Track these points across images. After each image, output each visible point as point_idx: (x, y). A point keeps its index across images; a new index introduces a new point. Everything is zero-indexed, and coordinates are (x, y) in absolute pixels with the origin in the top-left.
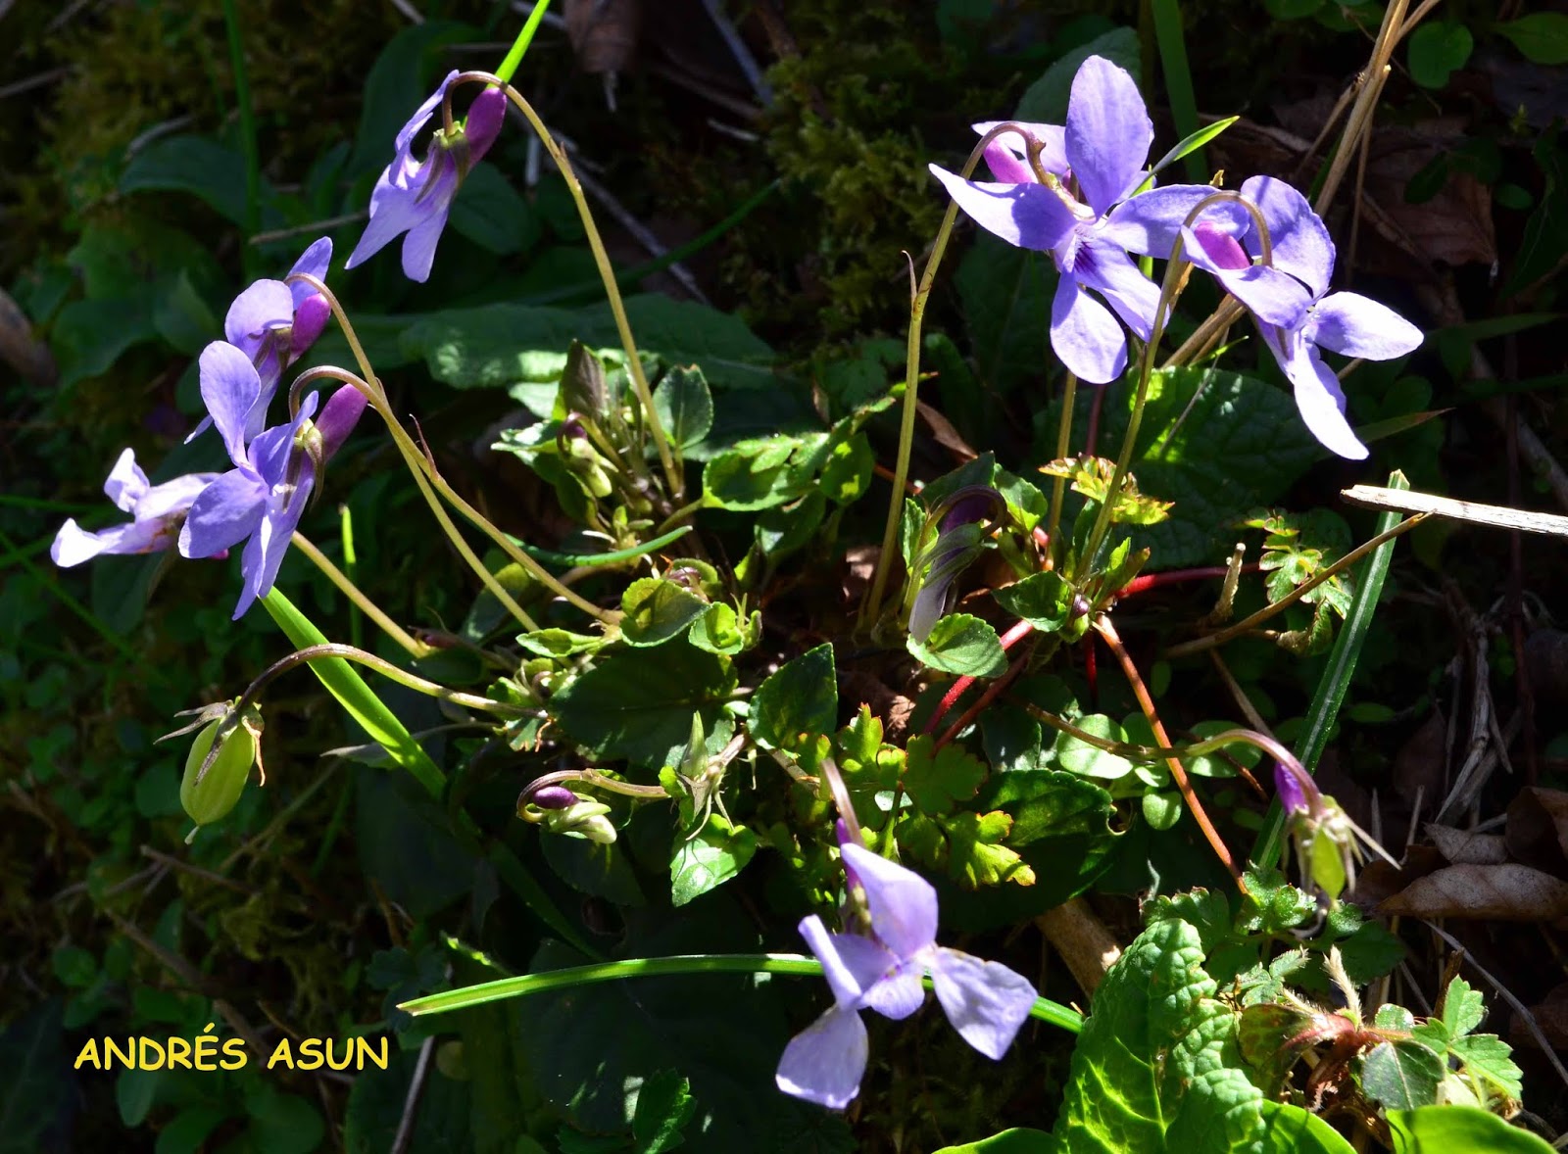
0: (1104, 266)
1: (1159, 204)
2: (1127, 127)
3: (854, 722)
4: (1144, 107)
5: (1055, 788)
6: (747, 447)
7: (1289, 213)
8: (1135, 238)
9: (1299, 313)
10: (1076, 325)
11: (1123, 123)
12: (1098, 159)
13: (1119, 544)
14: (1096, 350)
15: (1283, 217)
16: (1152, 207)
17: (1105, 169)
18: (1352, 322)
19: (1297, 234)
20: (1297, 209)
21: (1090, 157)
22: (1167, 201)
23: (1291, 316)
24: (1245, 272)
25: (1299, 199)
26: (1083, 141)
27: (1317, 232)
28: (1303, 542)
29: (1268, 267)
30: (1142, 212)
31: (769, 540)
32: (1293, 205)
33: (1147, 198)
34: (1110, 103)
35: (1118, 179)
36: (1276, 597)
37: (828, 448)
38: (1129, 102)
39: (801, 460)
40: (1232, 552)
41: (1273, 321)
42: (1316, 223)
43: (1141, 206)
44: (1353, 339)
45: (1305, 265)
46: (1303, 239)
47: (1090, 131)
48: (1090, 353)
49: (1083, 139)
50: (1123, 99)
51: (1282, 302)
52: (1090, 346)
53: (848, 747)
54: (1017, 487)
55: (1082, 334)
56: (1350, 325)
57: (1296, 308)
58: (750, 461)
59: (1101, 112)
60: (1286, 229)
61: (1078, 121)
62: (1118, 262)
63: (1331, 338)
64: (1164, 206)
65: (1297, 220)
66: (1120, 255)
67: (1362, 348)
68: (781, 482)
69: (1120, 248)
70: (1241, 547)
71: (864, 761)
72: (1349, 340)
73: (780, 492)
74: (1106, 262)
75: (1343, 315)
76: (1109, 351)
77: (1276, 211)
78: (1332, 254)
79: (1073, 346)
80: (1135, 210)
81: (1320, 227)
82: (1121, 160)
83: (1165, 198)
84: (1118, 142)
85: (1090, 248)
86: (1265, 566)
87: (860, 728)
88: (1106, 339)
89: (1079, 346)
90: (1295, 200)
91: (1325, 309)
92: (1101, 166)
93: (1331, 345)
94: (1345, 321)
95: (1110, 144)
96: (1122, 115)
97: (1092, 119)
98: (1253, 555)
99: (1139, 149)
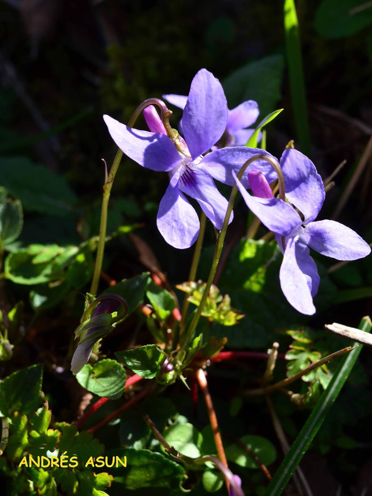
0: (201, 184)
1: (233, 156)
2: (216, 111)
3: (40, 410)
4: (226, 102)
5: (152, 461)
6: (34, 249)
7: (305, 171)
8: (219, 172)
9: (292, 228)
10: (173, 215)
11: (214, 108)
12: (199, 125)
13: (198, 336)
14: (182, 231)
15: (301, 173)
16: (229, 157)
17: (202, 132)
18: (330, 237)
19: (307, 184)
20: (309, 170)
21: (195, 124)
22: (238, 154)
23: (287, 229)
24: (269, 201)
25: (311, 164)
26: (193, 115)
27: (318, 184)
28: (311, 348)
29: (281, 200)
30: (223, 158)
31: (38, 301)
32: (307, 168)
33: (226, 151)
34: (209, 97)
35: (208, 139)
36: (290, 376)
37: (74, 257)
38: (218, 97)
39: (59, 261)
40: (271, 347)
41: (276, 231)
42: (318, 180)
43: (222, 155)
44: (329, 247)
45: (306, 202)
46: (310, 188)
47: (197, 110)
48: (178, 232)
49: (193, 113)
50: (216, 95)
51: (283, 221)
52: (179, 228)
53: (34, 424)
54: (162, 294)
55: (175, 221)
56: (329, 239)
57: (291, 225)
58: (33, 257)
59: (204, 101)
60: (301, 180)
61: (192, 103)
62: (208, 184)
63: (317, 244)
64: (236, 157)
65: (309, 176)
66: (210, 180)
67: (333, 252)
68: (48, 270)
69: (210, 176)
70: (276, 345)
71: (41, 432)
72: (326, 246)
73: (46, 276)
74: (202, 183)
75: (325, 232)
76: (189, 232)
77: (298, 169)
78: (323, 198)
79: (169, 227)
80: (218, 157)
81: (320, 182)
82: (211, 129)
83: (237, 153)
84: (210, 118)
85: (195, 174)
86: (289, 357)
87: (42, 414)
88: (189, 225)
89: (173, 227)
90: (309, 166)
91: (313, 228)
92: (199, 130)
93: (317, 248)
94: (326, 236)
95: (206, 119)
96: (214, 103)
97: (199, 103)
98: (283, 350)
99: (221, 124)
